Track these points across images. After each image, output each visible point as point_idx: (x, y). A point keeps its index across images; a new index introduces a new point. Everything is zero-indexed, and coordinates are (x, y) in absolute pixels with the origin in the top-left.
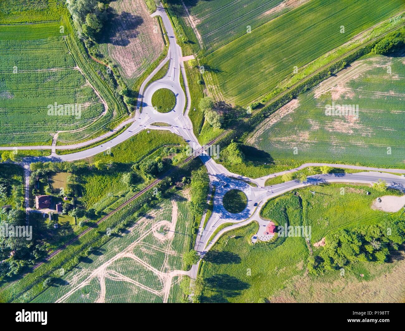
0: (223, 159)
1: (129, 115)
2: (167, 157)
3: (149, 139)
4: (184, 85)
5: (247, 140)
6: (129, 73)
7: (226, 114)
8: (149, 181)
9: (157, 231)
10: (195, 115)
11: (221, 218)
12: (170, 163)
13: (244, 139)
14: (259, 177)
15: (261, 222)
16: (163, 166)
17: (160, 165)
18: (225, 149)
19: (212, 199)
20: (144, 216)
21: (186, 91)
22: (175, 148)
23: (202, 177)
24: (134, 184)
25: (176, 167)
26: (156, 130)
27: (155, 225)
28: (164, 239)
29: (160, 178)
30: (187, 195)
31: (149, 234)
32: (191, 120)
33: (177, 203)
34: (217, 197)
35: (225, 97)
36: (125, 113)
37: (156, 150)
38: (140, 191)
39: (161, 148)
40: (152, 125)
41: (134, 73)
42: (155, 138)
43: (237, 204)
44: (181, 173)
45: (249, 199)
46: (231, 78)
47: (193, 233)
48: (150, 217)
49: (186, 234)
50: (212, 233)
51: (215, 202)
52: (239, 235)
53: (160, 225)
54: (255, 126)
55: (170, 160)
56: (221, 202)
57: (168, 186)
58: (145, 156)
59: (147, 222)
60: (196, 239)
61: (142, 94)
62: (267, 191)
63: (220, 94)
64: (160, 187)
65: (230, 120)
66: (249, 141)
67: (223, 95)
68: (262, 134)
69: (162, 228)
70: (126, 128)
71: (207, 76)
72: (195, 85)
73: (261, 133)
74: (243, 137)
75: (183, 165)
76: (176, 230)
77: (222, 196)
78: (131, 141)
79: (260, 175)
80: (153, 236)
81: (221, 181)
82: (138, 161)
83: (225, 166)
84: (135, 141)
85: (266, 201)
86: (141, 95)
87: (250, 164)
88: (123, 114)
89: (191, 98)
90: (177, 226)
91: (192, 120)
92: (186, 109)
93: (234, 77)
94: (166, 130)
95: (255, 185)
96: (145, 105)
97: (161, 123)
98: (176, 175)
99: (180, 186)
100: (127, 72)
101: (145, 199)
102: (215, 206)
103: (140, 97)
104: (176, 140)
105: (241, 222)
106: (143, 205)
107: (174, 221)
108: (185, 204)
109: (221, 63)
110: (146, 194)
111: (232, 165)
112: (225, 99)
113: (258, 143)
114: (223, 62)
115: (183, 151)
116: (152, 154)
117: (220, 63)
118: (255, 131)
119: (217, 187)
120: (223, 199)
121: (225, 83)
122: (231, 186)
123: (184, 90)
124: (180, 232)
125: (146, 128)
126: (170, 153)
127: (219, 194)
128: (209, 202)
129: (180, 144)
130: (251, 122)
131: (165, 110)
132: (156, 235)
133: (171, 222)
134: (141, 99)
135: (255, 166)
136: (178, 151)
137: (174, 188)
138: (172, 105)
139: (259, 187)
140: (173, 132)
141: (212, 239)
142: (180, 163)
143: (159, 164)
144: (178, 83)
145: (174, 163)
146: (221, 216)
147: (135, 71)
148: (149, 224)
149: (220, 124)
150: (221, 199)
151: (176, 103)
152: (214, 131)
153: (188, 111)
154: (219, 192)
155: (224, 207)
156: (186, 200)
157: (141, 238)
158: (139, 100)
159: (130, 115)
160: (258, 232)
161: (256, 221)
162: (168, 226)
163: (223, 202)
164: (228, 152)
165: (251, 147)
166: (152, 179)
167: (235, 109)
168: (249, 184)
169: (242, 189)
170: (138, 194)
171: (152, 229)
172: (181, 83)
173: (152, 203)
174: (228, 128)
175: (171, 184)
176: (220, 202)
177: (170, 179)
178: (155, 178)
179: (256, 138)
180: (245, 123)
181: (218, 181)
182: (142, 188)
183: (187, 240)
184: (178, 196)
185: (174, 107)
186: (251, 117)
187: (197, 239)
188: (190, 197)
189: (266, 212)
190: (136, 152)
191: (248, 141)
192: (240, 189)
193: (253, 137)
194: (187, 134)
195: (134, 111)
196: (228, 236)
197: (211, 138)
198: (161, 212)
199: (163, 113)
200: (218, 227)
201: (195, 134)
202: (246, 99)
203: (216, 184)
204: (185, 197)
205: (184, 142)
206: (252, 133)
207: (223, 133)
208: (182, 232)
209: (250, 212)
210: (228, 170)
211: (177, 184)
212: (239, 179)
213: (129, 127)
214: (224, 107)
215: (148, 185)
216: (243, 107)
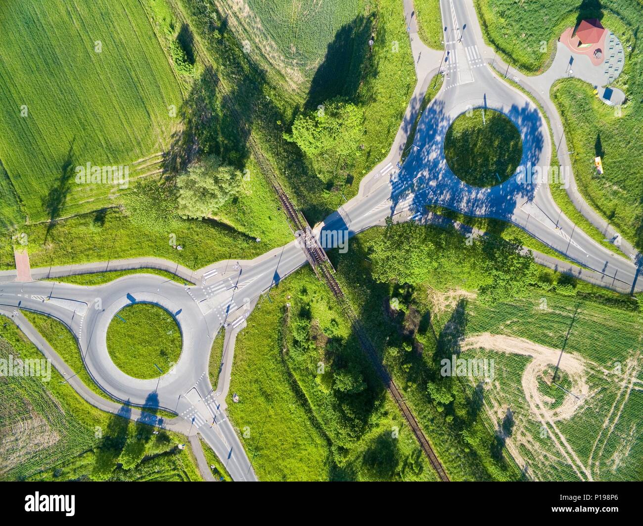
0: (344, 174)
1: (180, 451)
2: (321, 351)
3: (261, 400)
4: (102, 272)
5: (290, 91)
6: (50, 438)
7: (200, 152)
8: (390, 417)
9: (553, 406)
10: (195, 249)
11: (531, 199)
12: (341, 345)
13: (287, 102)
14: (412, 64)
15: (557, 70)
16: (348, 372)
17: (345, 383)
18: (311, 163)
19: (470, 220)
20: (502, 443)
21: (122, 270)
22: (294, 324)
23: (398, 245)
24: (397, 464)
25: (353, 327)
26: (233, 374)
27: (535, 410)
28: (585, 389)
29: (386, 381)
30: (447, 298)
31: (563, 432)
32: (209, 262)
33: (470, 335)
34: (463, 205)
35: (148, 150)
36: (174, 463)
37: (295, 382)
38: (421, 451)
39: (290, 366)
40: (215, 385)
41: (52, 425)
42: (256, 381)
43: (492, 142)
44: (375, 313)
45: (481, 102)
46: (95, 126)
47: (574, 293)
48: (508, 424)
49: (572, 315)
50: (578, 230)
51: (478, 213)
52: (593, 144)
53: (537, 395)
54: (249, 61)
55: (330, 341)
56: (482, 193)
57: (414, 357)
58: (312, 420)
59: (523, 434)
60: (593, 285)
61: (120, 406)
62: (459, 45)
63: (139, 164)
64: (415, 386)
65: (220, 139)
66: (294, 86)
67: (143, 156)
68: (277, 43)
69: (544, 389)
70: (218, 466)
71: (81, 198)
72: (105, 240)
73: (272, 47)
74: (279, 104)
75: (350, 303)
76: (555, 346)
77: (462, 190)
78: (261, 456)
79: (407, 61)
80: (572, 424)
81: (412, 185)
82: (325, 443)
83: (369, 168)
84: (261, 444)
85: (492, 49)
86: (123, 409)
87: (368, 90)
88: (174, 469)
89: (143, 255)
90: (543, 340)
91: (211, 258)
92: (175, 276)
93: (90, 116)
94: (237, 344)
95: (437, 79)
96: (153, 398)
97: (212, 356)
98: (383, 328)
99: (418, 320)
100: (46, 445)
101: (449, 435)
102: (492, 211)
103: (129, 411)
104: (270, 317)
105: (552, 136)
106: (468, 445)
107: (527, 349)
108: (476, 308)
109: (45, 152)
110: (433, 431)
111: (365, 146)
112: (156, 151)
113: (302, 58)
114: (42, 147)
115: (304, 298)
116: (307, 396)
117: (47, 156)
118: (264, 66)
119: (430, 200)
120: (474, 184)
121: (109, 147)
122: (433, 155)
123: (118, 276)
124: (565, 333)
125: (224, 406)
126: (308, 340)
127: (456, 196)
128: (477, 232)
129: (284, 307)
130: (233, 73)
131: (173, 341)
132: (568, 410)
133: (528, 359)
134: (133, 409)
135: (375, 74)
136: (305, 314)
137: (421, 340)
138: (158, 315)
139: (442, 69)
140: (245, 324)
141: (601, 235)
142: (343, 313)
143: (340, 386)
144: (94, 291)
145: (343, 331)
146: (526, 198)
147: (45, 421)
148: (530, 431)
149: (221, 169)
150: (470, 192)
151: (156, 305)
152: (250, 193)
153: (183, 270)
154: (448, 197)
155: (498, 183)
156: (463, 304)
157: (573, 461)
158: (135, 415)
159: (180, 447)
160: (590, 85)
161: (554, 85)
162: (543, 369)
163: (481, 185)
164: (322, 154)
165: (315, 82)
166: (387, 406)
167: (190, 122)
168: (429, 100)
169: (445, 123)
170: (429, 456)
171: (548, 423)
172: (94, 283)
173: (462, 413)
174: (244, 146)
175: (409, 349)
176: (480, 196)
177: (394, 352)
178: (384, 399)
179: (288, 64)
180: (233, 92)
181: (411, 196)
182: (414, 443)
183: (594, 313)
184: (447, 328)
185: (166, 310)
186: (217, 70)
187: (593, 281)
188: (455, 290)
189: (524, 55)
190: (296, 445)
191: (293, 90)
192: (445, 131)
193: (283, 72)
194: (255, 278)
195: (168, 433)
196: (593, 182)
197: (273, 205)
198: (495, 387)
199: (181, 346)
200: (559, 211)
201: (258, 254)
202: (161, 83)
203: (422, 204)
204: (454, 305)
205: (279, 291)
206: (271, 74)
207: (259, 163)
208: (563, 327)
209: (521, 105)
210: (380, 160)
211: (412, 327)
212: (413, 130)
213: (215, 456)
214: (181, 157)
215: (404, 421)
216: (186, 95)
